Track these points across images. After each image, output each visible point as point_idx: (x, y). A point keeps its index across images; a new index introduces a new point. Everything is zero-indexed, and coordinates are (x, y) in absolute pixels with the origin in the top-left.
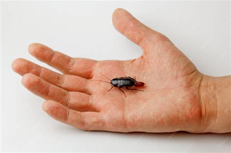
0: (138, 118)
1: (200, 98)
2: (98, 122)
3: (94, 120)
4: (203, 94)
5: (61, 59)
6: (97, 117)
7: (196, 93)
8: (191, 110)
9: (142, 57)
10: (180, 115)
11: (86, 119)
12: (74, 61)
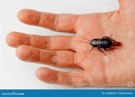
0: (117, 79)
2: (84, 82)
3: (80, 80)
5: (47, 21)
6: (82, 77)
12: (58, 19)
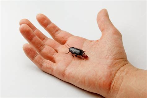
1: (114, 77)
2: (50, 68)
3: (48, 66)
4: (117, 75)
6: (51, 65)
7: (113, 72)
8: (104, 82)
9: (98, 40)
10: (96, 83)
11: (44, 64)
12: (60, 32)
